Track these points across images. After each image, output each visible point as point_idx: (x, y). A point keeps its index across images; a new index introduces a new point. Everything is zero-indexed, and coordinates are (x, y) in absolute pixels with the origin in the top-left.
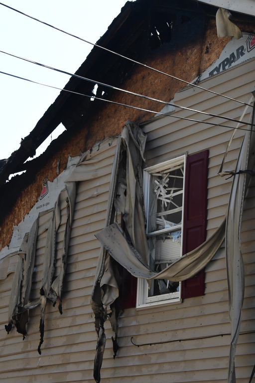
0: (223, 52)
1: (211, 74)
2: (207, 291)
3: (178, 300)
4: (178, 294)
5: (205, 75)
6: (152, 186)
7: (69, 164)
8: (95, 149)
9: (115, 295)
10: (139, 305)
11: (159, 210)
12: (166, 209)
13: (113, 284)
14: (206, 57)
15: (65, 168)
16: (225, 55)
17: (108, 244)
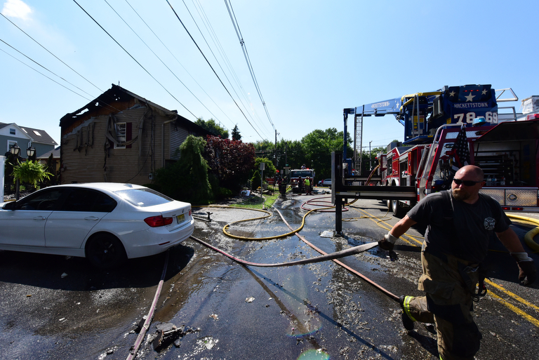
2: (132, 147)
5: (131, 108)
6: (117, 127)
8: (100, 116)
9: (109, 146)
12: (120, 131)
13: (109, 144)
14: (130, 105)
15: (90, 119)
16: (135, 106)
17: (108, 136)
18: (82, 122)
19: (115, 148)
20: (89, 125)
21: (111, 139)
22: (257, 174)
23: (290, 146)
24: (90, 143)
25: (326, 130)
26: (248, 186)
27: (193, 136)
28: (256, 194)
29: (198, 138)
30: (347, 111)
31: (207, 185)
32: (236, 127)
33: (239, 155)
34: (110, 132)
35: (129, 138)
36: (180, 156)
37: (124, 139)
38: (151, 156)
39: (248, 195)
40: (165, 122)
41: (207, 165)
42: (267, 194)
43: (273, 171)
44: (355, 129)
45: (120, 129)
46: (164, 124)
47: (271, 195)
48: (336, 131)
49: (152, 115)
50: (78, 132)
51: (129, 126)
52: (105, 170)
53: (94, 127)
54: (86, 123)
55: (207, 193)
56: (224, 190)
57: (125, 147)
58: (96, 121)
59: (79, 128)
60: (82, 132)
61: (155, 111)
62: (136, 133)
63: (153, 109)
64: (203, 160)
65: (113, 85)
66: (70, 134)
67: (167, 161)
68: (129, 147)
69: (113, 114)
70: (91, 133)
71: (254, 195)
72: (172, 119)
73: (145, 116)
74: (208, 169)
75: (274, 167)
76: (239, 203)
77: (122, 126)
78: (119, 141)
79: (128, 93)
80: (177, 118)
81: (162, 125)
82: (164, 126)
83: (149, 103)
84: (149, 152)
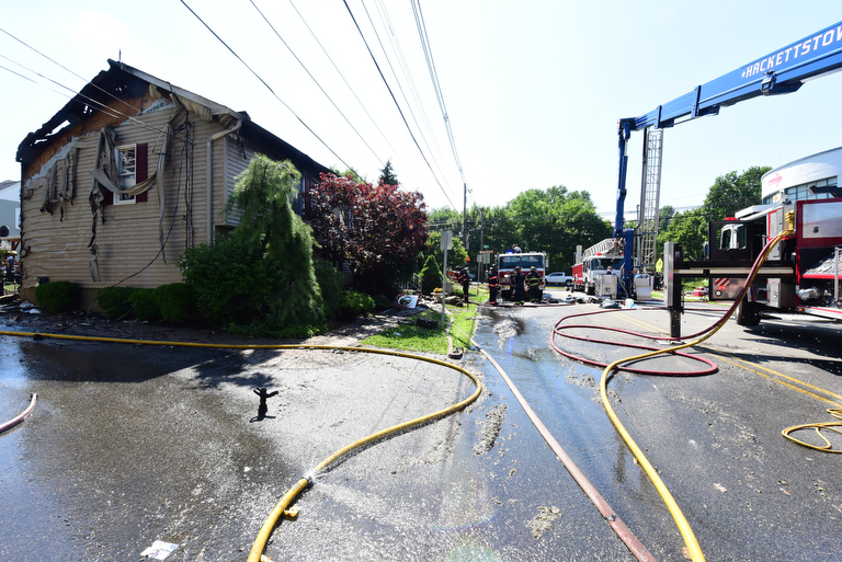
0: (153, 103)
1: (148, 112)
2: (148, 200)
4: (135, 199)
5: (145, 112)
6: (120, 156)
7: (73, 140)
8: (87, 135)
9: (102, 198)
10: (115, 204)
11: (123, 165)
12: (127, 166)
14: (145, 104)
15: (71, 141)
16: (155, 105)
17: (97, 177)
18: (56, 151)
19: (117, 201)
20: (68, 156)
21: (106, 182)
22: (431, 262)
23: (487, 216)
24: (70, 194)
25: (549, 190)
26: (413, 286)
27: (266, 160)
28: (430, 304)
29: (279, 165)
30: (628, 125)
31: (309, 288)
32: (388, 164)
33: (391, 217)
34: (103, 167)
35: (141, 178)
37: (132, 182)
38: (185, 218)
39: (413, 305)
40: (215, 136)
41: (311, 238)
42: (453, 303)
43: (463, 256)
44: (645, 163)
45: (126, 161)
46: (213, 142)
47: (461, 305)
48: (564, 191)
49: (187, 123)
50: (50, 171)
51: (142, 150)
52: (93, 252)
53: (76, 158)
54: (64, 151)
55: (307, 307)
56: (356, 299)
57: (134, 201)
58: (81, 145)
59: (50, 164)
60: (56, 172)
61: (193, 111)
62: (155, 165)
63: (186, 104)
64: (297, 224)
65: (110, 61)
66: (36, 176)
67: (219, 229)
68: (142, 198)
70: (71, 172)
71: (424, 306)
72: (228, 127)
73: (172, 124)
74: (314, 246)
75: (463, 249)
76: (388, 333)
77: (129, 153)
78: (124, 188)
79: (137, 74)
80: (239, 124)
81: (209, 144)
82: (212, 146)
83: (178, 93)
84: (182, 209)
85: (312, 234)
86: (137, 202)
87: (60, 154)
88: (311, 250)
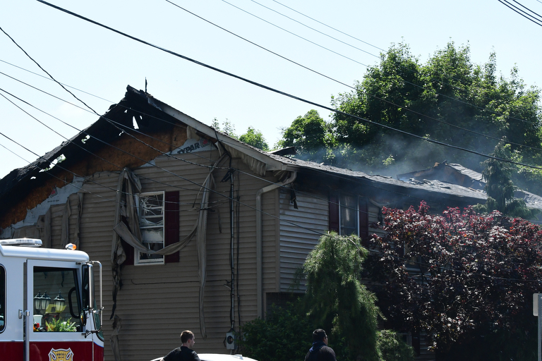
0: (186, 143)
1: (179, 152)
2: (181, 260)
3: (163, 263)
4: (163, 260)
5: (175, 152)
6: (140, 202)
7: (74, 180)
8: (96, 176)
9: (124, 259)
10: (136, 264)
11: (142, 215)
12: (147, 215)
13: (124, 254)
14: (174, 143)
15: (72, 182)
16: (187, 145)
17: (121, 233)
18: (50, 192)
19: (138, 261)
20: (69, 201)
21: (129, 238)
34: (124, 219)
35: (172, 234)
36: (305, 287)
37: (157, 237)
38: (230, 283)
40: (266, 189)
45: (147, 210)
46: (263, 195)
49: (232, 170)
50: (42, 219)
51: (173, 197)
52: (114, 326)
53: (81, 206)
54: (62, 195)
57: (161, 261)
58: (88, 188)
59: (42, 207)
60: (52, 220)
61: (239, 158)
62: (192, 221)
63: (234, 155)
65: (129, 88)
67: (272, 297)
68: (173, 259)
69: (132, 167)
72: (282, 180)
73: (215, 174)
77: (155, 201)
78: (144, 244)
79: (171, 113)
80: (294, 176)
81: (259, 198)
82: (262, 199)
83: (225, 141)
84: (226, 273)
85: (376, 304)
86: (166, 262)
87: (55, 198)
88: (376, 322)
